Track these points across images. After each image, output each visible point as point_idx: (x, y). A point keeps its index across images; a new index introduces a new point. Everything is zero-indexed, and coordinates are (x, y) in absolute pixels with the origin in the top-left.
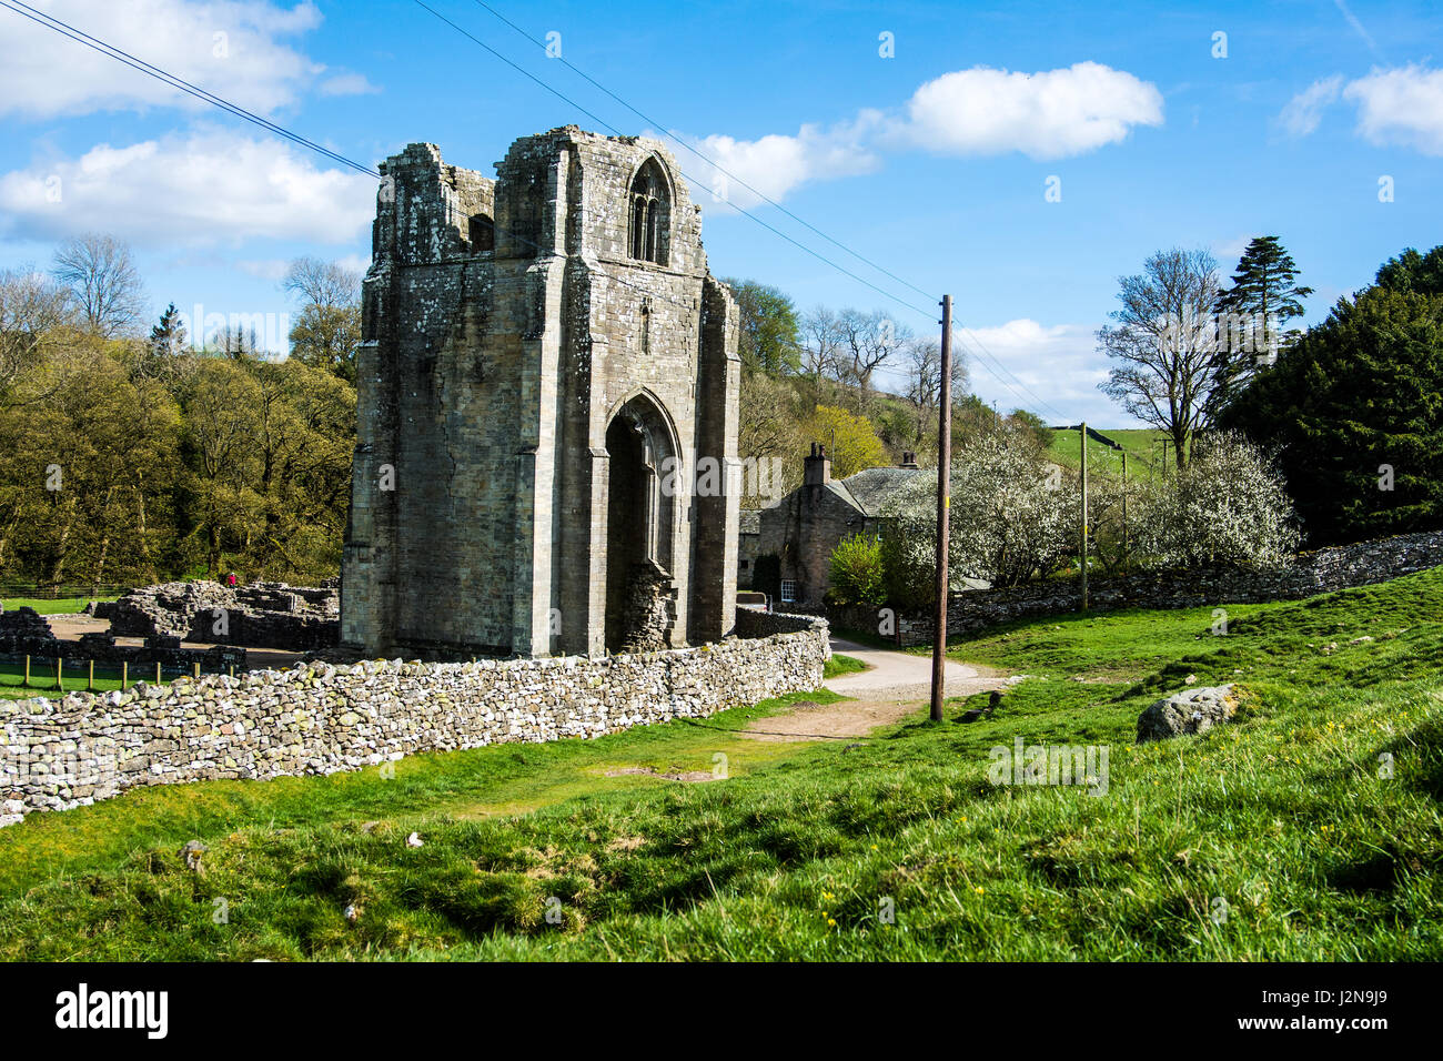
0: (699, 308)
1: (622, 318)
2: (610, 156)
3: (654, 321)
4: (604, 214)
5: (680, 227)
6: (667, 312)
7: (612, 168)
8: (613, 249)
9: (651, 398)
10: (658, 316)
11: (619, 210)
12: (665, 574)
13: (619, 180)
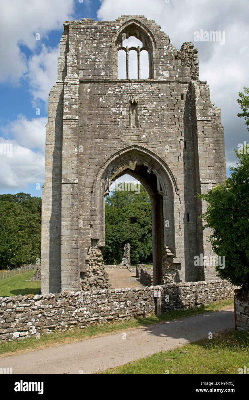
0: (185, 99)
1: (112, 109)
2: (96, 28)
3: (143, 109)
4: (93, 57)
5: (162, 56)
6: (155, 103)
7: (98, 33)
8: (102, 74)
9: (144, 151)
10: (147, 106)
11: (106, 54)
12: (171, 254)
13: (105, 39)
